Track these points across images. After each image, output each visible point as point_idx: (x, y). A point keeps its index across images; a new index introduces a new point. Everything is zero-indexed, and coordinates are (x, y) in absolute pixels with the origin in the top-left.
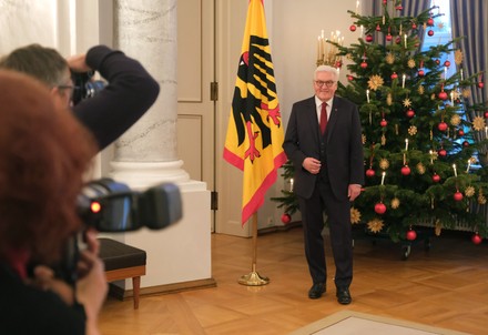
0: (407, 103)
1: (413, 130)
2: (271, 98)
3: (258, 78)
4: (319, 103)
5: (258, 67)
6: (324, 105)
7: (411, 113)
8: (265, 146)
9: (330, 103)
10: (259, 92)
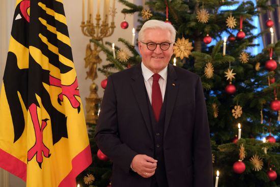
0: (230, 75)
1: (238, 112)
2: (65, 69)
3: (44, 39)
4: (147, 74)
5: (44, 22)
6: (156, 78)
7: (231, 89)
8: (55, 140)
9: (163, 74)
10: (46, 59)
